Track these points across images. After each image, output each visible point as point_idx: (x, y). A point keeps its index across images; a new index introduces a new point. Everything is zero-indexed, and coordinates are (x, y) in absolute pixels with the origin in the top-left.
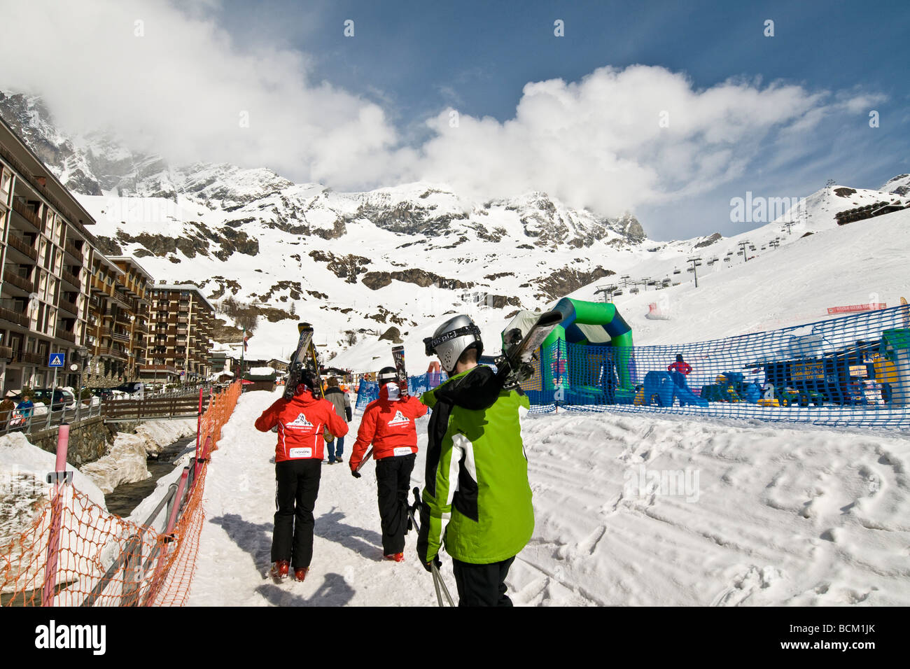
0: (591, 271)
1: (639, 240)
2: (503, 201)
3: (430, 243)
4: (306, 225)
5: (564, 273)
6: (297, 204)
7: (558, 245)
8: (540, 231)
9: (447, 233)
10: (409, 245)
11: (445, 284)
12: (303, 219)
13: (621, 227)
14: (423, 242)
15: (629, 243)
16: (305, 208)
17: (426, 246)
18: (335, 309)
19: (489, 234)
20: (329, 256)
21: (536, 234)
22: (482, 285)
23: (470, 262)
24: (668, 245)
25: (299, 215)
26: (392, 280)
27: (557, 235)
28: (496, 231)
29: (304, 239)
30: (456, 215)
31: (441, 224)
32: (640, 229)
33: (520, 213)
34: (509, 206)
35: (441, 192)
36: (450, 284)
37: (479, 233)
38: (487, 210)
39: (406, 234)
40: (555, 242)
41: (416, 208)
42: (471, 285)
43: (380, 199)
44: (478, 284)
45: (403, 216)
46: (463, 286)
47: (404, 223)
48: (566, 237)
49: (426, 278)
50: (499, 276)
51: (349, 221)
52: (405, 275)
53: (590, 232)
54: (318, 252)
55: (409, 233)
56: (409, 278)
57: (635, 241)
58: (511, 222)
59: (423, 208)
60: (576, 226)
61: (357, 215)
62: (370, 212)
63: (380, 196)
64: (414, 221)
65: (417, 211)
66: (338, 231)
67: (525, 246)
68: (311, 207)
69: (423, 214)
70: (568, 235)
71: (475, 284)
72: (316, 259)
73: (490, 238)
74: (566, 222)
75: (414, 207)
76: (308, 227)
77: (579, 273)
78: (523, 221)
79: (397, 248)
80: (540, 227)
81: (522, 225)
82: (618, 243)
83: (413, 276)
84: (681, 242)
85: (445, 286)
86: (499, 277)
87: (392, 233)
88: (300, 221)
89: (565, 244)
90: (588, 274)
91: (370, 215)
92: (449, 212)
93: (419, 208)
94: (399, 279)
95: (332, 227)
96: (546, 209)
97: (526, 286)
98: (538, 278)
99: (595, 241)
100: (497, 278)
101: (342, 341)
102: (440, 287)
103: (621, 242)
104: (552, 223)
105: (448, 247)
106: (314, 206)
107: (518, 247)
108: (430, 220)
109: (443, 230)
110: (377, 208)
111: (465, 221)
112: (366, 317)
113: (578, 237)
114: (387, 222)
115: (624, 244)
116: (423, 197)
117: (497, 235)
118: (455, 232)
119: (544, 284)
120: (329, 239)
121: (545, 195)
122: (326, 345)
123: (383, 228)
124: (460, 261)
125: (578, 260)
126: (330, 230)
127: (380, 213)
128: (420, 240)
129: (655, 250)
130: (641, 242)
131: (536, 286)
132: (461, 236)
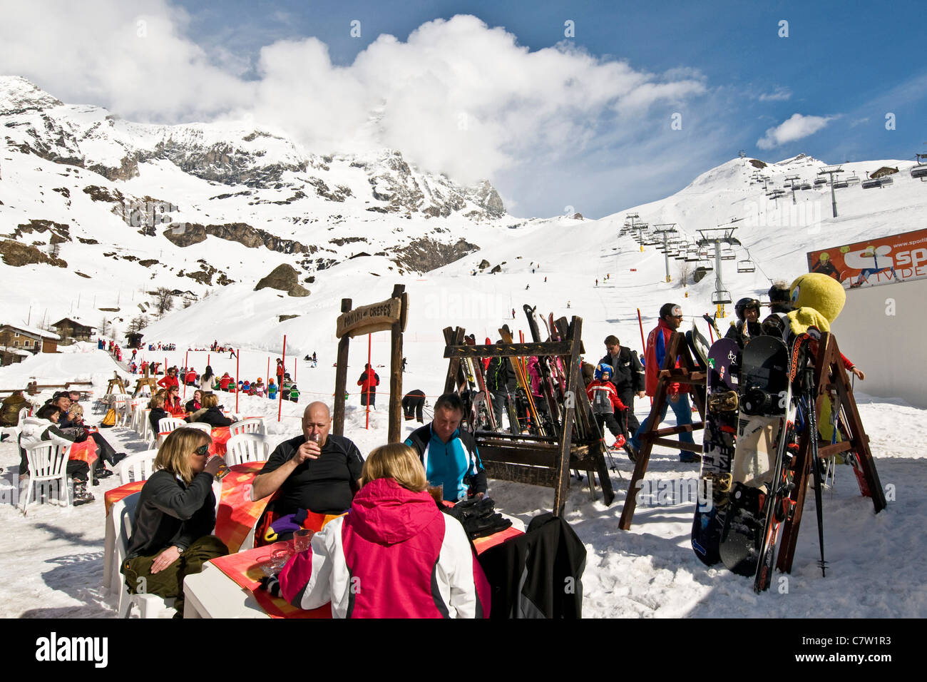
0: (453, 243)
1: (498, 215)
2: (348, 155)
3: (257, 195)
4: (80, 158)
5: (423, 243)
6: (66, 129)
7: (411, 212)
8: (392, 194)
9: (278, 186)
10: (229, 196)
11: (280, 246)
12: (75, 148)
13: (480, 198)
14: (246, 193)
15: (488, 217)
16: (78, 136)
17: (251, 199)
18: (131, 258)
19: (330, 193)
20: (116, 195)
21: (386, 198)
22: (327, 250)
23: (309, 222)
24: (529, 222)
25: (68, 143)
26: (208, 235)
27: (410, 200)
28: (338, 189)
29: (76, 171)
30: (290, 166)
31: (271, 175)
32: (500, 203)
33: (369, 172)
34: (355, 162)
35: (270, 136)
36: (287, 246)
37: (318, 190)
38: (328, 165)
39: (222, 184)
40: (409, 208)
41: (238, 151)
42: (314, 249)
43: (188, 136)
44: (322, 249)
45: (220, 160)
46: (303, 249)
47: (220, 169)
48: (421, 204)
49: (255, 236)
50: (348, 241)
51: (142, 160)
52: (226, 231)
53: (447, 201)
54: (97, 188)
55: (227, 183)
56: (231, 235)
57: (494, 215)
58: (358, 182)
59: (247, 153)
60: (433, 193)
61: (156, 154)
62: (173, 152)
63: (189, 132)
64: (234, 168)
65: (239, 155)
66: (126, 171)
67: (376, 209)
68: (88, 135)
69: (246, 160)
70: (423, 202)
71: (318, 248)
72: (95, 198)
73: (332, 198)
74: (422, 187)
75: (234, 151)
76: (83, 161)
77: (440, 244)
78: (372, 181)
79: (211, 199)
80: (391, 189)
81: (371, 186)
82: (477, 216)
83: (236, 232)
84: (542, 220)
85: (280, 249)
86: (348, 243)
87: (204, 182)
88: (71, 151)
89: (420, 213)
90: (450, 247)
91: (174, 156)
92: (281, 161)
93: (242, 153)
94: (217, 235)
95: (119, 165)
96: (399, 170)
97: (382, 254)
98: (396, 246)
99: (453, 211)
100: (345, 244)
101: (147, 304)
102: (273, 249)
103: (480, 215)
104: (406, 187)
105: (280, 203)
106: (93, 135)
107: (369, 210)
108: (255, 169)
109: (272, 183)
110: (184, 148)
111: (300, 174)
112: (181, 274)
113: (434, 205)
114: (197, 166)
115: (484, 218)
116: (248, 139)
117: (340, 194)
118: (288, 186)
119: (403, 255)
120: (113, 180)
121: (397, 154)
122: (119, 310)
123: (191, 174)
124: (296, 220)
125: (439, 230)
126: (115, 169)
127: (188, 154)
128: (244, 191)
129: (515, 227)
130: (500, 217)
131: (394, 256)
132: (297, 191)
